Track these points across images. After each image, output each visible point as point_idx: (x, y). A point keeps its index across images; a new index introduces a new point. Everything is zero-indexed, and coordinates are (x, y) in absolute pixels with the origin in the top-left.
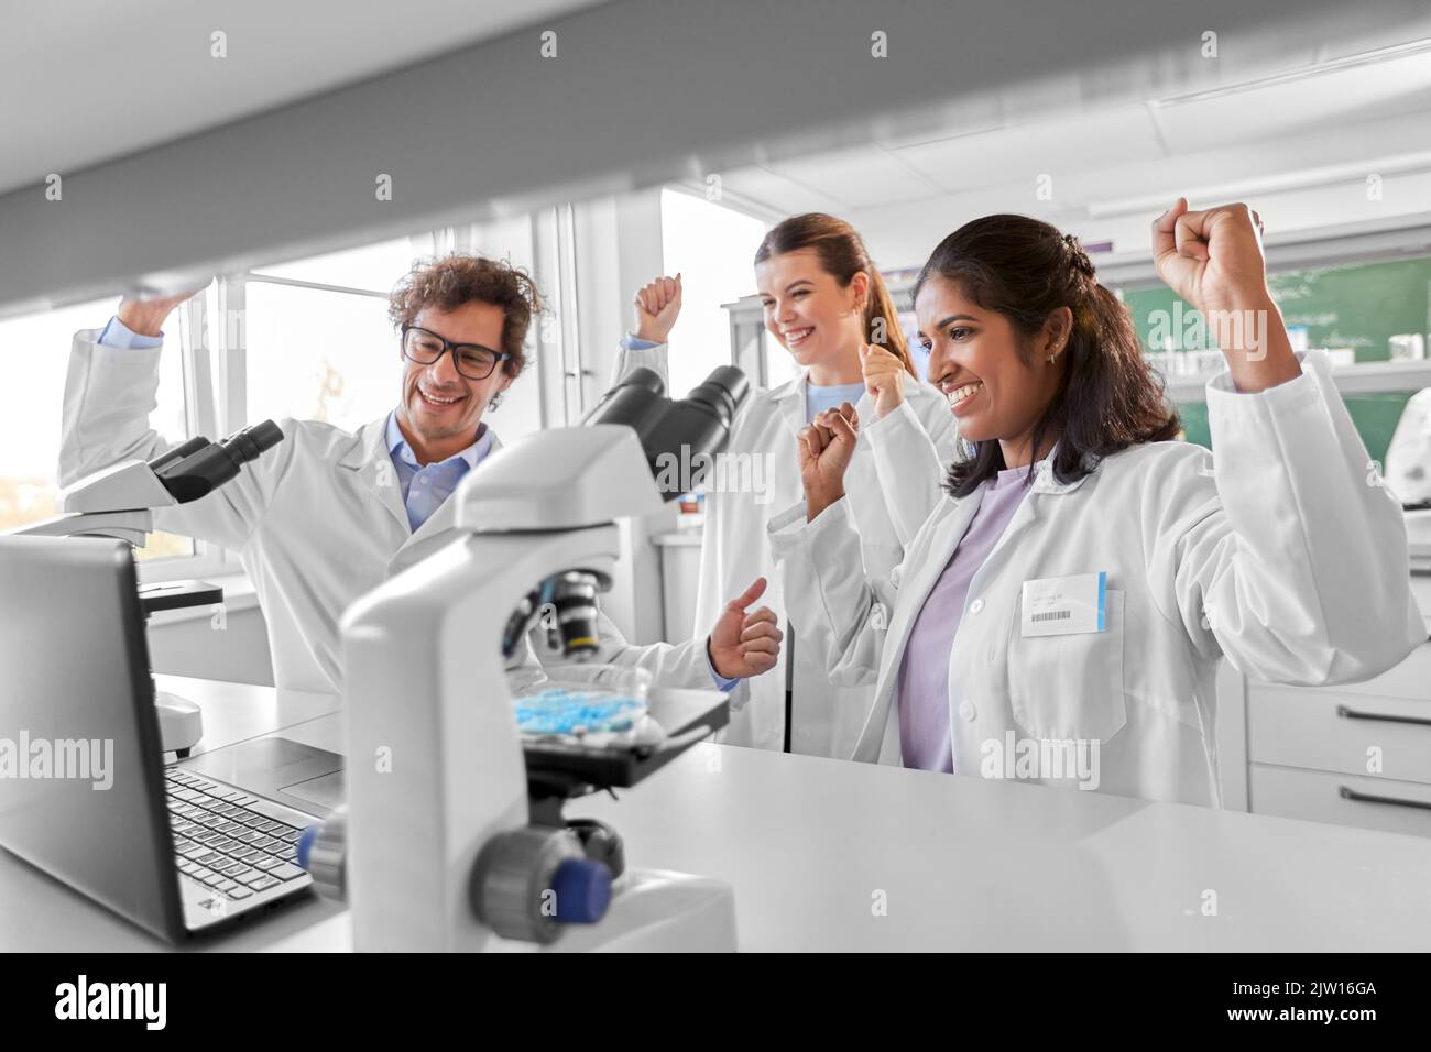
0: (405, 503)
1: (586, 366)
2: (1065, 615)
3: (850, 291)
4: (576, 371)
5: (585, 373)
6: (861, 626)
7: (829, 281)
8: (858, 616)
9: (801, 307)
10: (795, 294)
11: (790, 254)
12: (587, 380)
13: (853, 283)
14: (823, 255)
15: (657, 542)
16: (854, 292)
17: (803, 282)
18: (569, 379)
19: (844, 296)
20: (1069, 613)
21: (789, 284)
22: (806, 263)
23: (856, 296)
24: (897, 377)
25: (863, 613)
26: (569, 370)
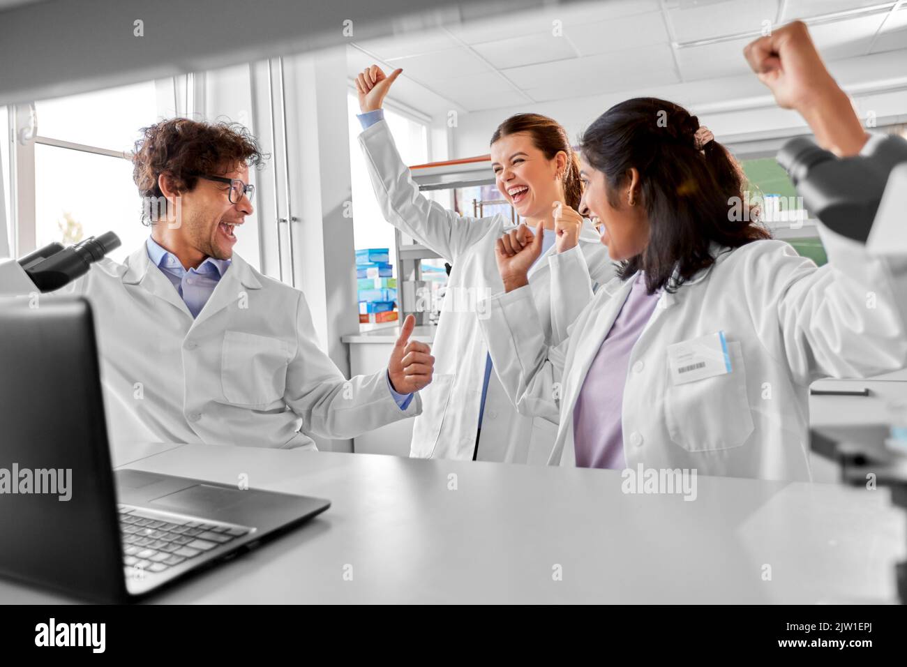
0: (182, 298)
1: (294, 215)
2: (701, 365)
3: (553, 163)
4: (287, 218)
5: (295, 219)
6: (539, 368)
7: (539, 154)
8: (538, 363)
9: (518, 170)
10: (515, 162)
11: (513, 135)
12: (295, 224)
13: (556, 158)
14: (535, 137)
15: (345, 341)
16: (557, 165)
17: (521, 153)
18: (282, 224)
19: (549, 166)
20: (704, 363)
21: (511, 155)
22: (523, 142)
23: (558, 167)
24: (577, 226)
25: (541, 362)
26: (282, 217)
